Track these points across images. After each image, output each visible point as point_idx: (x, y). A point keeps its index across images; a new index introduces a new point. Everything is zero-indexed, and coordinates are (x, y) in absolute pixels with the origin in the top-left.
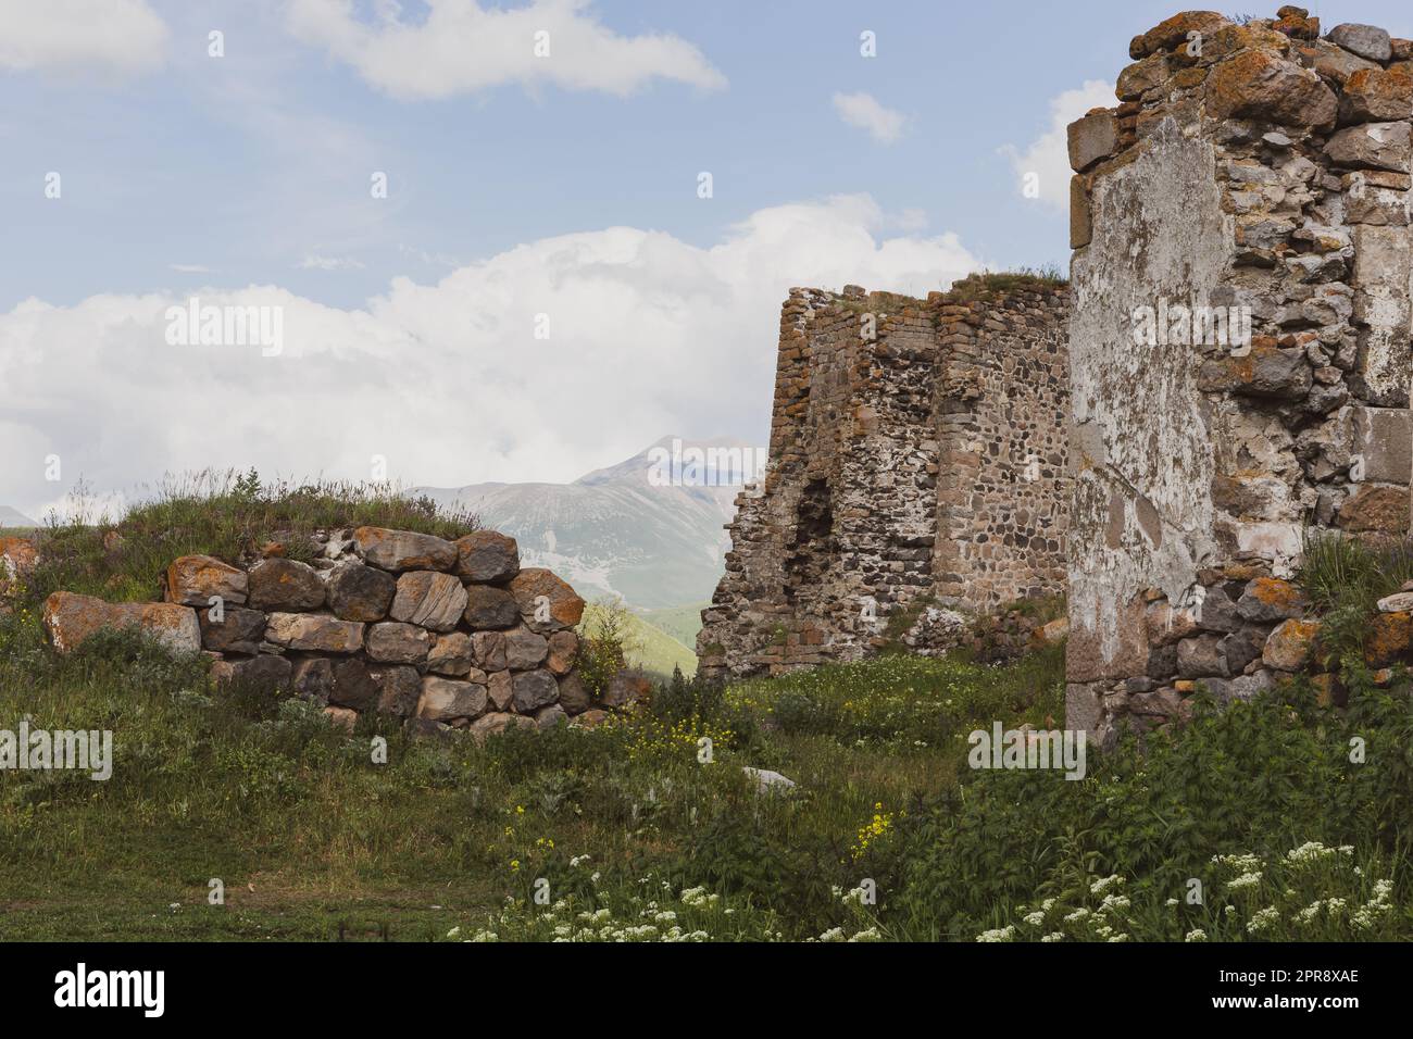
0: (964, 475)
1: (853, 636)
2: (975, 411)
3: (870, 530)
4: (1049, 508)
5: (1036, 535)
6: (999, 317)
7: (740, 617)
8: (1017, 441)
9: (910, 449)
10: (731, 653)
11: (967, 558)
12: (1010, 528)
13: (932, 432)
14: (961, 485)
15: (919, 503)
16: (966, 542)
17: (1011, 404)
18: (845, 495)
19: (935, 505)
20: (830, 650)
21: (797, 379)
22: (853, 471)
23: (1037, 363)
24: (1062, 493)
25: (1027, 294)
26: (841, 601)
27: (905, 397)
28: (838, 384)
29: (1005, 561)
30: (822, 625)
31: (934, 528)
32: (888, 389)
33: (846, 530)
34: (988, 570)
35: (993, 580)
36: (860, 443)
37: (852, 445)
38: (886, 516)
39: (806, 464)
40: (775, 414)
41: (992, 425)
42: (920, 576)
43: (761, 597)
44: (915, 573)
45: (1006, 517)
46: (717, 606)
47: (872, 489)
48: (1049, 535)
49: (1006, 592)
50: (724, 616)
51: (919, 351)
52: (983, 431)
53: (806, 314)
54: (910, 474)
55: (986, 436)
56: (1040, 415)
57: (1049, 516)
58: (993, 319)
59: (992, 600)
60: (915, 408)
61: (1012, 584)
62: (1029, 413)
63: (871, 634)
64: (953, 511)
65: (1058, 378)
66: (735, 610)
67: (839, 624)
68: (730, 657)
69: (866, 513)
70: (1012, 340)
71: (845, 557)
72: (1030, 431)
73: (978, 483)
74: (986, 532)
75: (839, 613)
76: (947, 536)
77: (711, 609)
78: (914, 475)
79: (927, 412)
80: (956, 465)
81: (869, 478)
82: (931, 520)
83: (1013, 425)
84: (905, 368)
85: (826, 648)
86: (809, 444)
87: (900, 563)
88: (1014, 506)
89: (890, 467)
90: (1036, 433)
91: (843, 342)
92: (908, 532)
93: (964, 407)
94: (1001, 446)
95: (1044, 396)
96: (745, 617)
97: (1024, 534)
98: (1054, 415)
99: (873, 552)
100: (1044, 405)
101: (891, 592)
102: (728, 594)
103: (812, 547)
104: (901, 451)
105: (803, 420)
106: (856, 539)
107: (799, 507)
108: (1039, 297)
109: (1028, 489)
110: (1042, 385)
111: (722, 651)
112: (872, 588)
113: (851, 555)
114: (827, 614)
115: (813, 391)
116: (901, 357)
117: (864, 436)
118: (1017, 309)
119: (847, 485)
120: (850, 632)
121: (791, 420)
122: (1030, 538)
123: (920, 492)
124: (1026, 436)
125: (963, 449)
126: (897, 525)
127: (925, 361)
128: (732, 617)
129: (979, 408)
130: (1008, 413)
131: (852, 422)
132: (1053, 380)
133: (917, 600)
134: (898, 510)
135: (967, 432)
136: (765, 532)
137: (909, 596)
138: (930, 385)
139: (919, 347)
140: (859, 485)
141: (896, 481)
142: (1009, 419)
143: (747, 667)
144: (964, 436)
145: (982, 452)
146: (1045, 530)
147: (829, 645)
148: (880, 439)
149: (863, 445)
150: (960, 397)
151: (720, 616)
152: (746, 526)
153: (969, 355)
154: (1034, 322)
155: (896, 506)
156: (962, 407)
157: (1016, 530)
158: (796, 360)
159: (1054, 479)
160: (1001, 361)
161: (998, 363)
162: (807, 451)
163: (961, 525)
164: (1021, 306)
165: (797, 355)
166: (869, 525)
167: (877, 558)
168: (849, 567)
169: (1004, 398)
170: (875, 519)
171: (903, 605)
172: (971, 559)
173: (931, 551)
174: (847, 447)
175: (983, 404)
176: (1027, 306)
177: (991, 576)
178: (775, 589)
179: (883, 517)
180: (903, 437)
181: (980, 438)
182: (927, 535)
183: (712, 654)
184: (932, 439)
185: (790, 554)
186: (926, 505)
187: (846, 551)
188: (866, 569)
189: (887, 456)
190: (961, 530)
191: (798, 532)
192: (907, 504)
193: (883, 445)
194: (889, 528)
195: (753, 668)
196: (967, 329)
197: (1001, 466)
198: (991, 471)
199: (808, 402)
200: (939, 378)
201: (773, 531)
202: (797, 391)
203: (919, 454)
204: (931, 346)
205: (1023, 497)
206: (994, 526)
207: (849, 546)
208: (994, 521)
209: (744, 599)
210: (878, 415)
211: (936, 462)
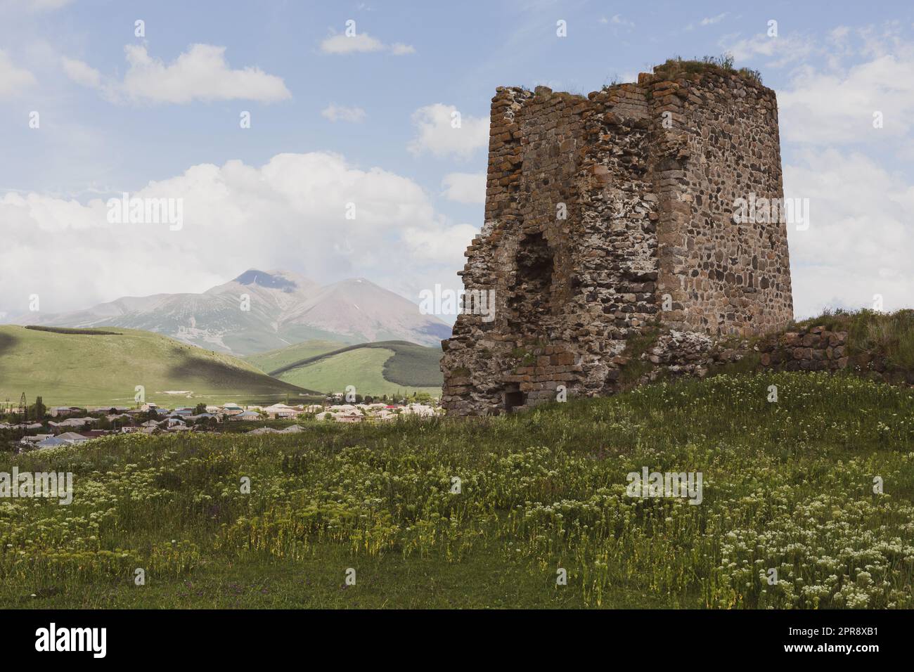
0: (680, 221)
1: (599, 357)
2: (685, 169)
3: (606, 268)
4: (736, 249)
5: (728, 271)
6: (697, 93)
7: (477, 345)
8: (714, 194)
9: (636, 199)
10: (476, 374)
11: (685, 289)
12: (712, 265)
13: (650, 186)
14: (679, 230)
15: (645, 245)
16: (684, 276)
17: (708, 164)
18: (585, 239)
19: (657, 246)
20: (581, 369)
21: (509, 156)
22: (592, 218)
23: (723, 132)
24: (743, 238)
25: (714, 76)
26: (586, 327)
27: (628, 158)
28: (550, 156)
29: (710, 292)
30: (571, 348)
31: (657, 265)
32: (615, 151)
33: (588, 268)
34: (700, 299)
35: (703, 308)
36: (598, 195)
37: (591, 196)
38: (621, 255)
39: (521, 222)
40: (489, 186)
41: (697, 181)
42: (648, 306)
43: (492, 329)
44: (644, 303)
45: (709, 257)
46: (457, 337)
47: (608, 234)
48: (737, 270)
49: (712, 317)
50: (464, 345)
51: (638, 120)
52: (691, 185)
53: (512, 106)
54: (637, 221)
55: (693, 189)
56: (727, 174)
57: (735, 256)
58: (694, 94)
59: (703, 324)
60: (635, 167)
61: (716, 310)
62: (720, 172)
63: (613, 355)
64: (675, 251)
65: (737, 145)
66: (473, 340)
67: (587, 346)
68: (475, 378)
69: (603, 254)
70: (707, 113)
71: (586, 291)
72: (722, 187)
73: (690, 228)
74: (696, 268)
75: (586, 338)
76: (670, 271)
77: (451, 339)
78: (640, 222)
79: (644, 171)
80: (675, 212)
81: (605, 224)
82: (654, 259)
83: (710, 181)
84: (626, 134)
85: (578, 367)
86: (523, 206)
87: (632, 295)
88: (714, 248)
89: (622, 214)
90: (725, 188)
91: (554, 122)
92: (638, 268)
93: (678, 165)
94: (704, 197)
95: (729, 158)
96: (481, 345)
97: (721, 270)
98: (736, 174)
99: (608, 286)
100: (729, 166)
101: (627, 319)
102: (467, 326)
103: (525, 289)
104: (630, 202)
105: (517, 188)
106: (595, 275)
107: (517, 256)
108: (722, 80)
109: (722, 234)
110: (728, 150)
111: (468, 373)
112: (612, 316)
113: (591, 289)
114: (574, 339)
115: (526, 164)
116: (624, 124)
117: (601, 188)
118: (708, 88)
119: (588, 231)
120: (596, 354)
121: (504, 189)
122: (725, 273)
123: (646, 235)
124: (719, 190)
125: (679, 200)
126: (629, 263)
127: (641, 128)
128: (470, 345)
129: (688, 166)
130: (707, 170)
131: (589, 178)
132: (733, 147)
133: (647, 325)
134: (630, 250)
135: (680, 185)
136: (493, 277)
137: (641, 322)
138: (645, 149)
139: (637, 117)
140: (596, 230)
141: (627, 226)
142: (707, 177)
143: (492, 385)
144: (679, 189)
145: (692, 202)
146: (734, 267)
147: (579, 364)
148: (614, 191)
149: (600, 197)
150: (676, 156)
151: (461, 345)
152: (478, 272)
153: (679, 122)
154: (720, 99)
155: (628, 247)
156: (676, 165)
157: (715, 267)
158: (507, 142)
159: (738, 226)
160: (700, 128)
161: (699, 130)
162: (522, 212)
163: (680, 263)
164: (711, 85)
165: (509, 138)
166: (605, 264)
167: (612, 291)
168: (591, 299)
169: (703, 159)
170: (610, 258)
171: (637, 330)
172: (688, 290)
173: (655, 284)
174: (587, 198)
175: (690, 163)
176: (715, 86)
177: (701, 304)
178: (502, 322)
179: (618, 256)
180: (630, 190)
181: (689, 191)
182: (652, 271)
183: (459, 375)
184: (651, 192)
185: (511, 294)
186: (650, 246)
187: (587, 286)
188: (604, 301)
189: (620, 206)
190: (681, 266)
191: (517, 276)
192: (636, 245)
193: (616, 195)
194: (622, 265)
195: (497, 386)
196: (678, 101)
197: (704, 214)
198: (699, 219)
199: (521, 173)
200: (654, 143)
201: (499, 276)
202: (509, 166)
203: (644, 204)
204: (645, 116)
205: (719, 240)
206: (702, 263)
207: (590, 282)
208: (701, 259)
209: (479, 331)
210: (609, 171)
211: (656, 210)
